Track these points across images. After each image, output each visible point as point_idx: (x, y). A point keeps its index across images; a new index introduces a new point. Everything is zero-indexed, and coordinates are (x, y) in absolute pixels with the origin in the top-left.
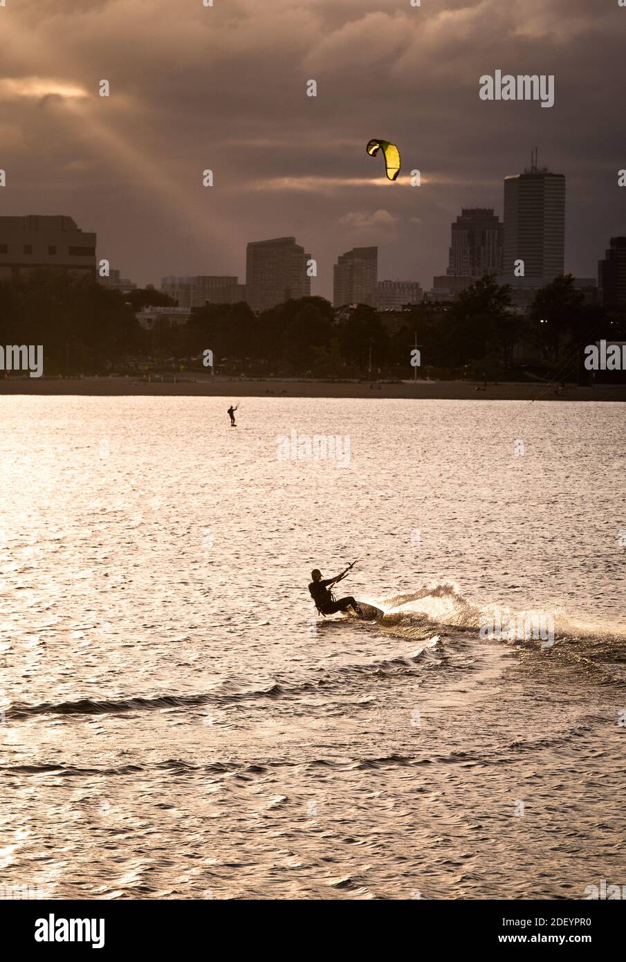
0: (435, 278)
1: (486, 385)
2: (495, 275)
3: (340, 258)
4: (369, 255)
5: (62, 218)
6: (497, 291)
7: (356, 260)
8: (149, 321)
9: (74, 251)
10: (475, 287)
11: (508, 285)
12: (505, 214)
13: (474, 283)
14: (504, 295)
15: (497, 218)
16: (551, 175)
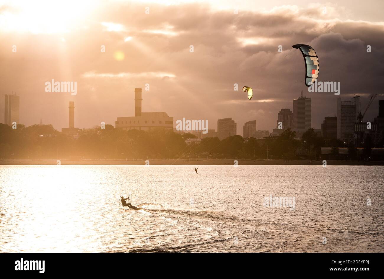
0: (273, 129)
1: (288, 161)
2: (291, 128)
3: (245, 124)
4: (254, 122)
5: (163, 113)
6: (292, 133)
7: (250, 124)
8: (189, 143)
9: (166, 122)
10: (285, 132)
11: (295, 131)
12: (294, 110)
13: (285, 131)
14: (293, 134)
15: (291, 111)
16: (307, 99)
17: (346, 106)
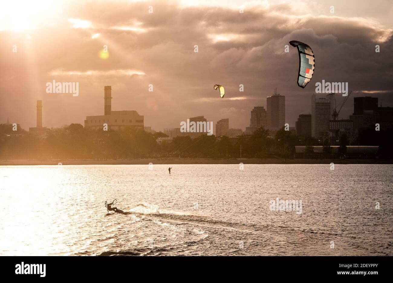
0: (246, 128)
1: (262, 160)
2: (264, 126)
3: (218, 122)
4: (226, 121)
5: (133, 111)
6: (265, 131)
7: (222, 123)
8: (160, 142)
9: (137, 121)
10: (258, 130)
11: (268, 129)
12: (267, 108)
13: (258, 129)
14: (267, 133)
15: (265, 109)
16: (281, 96)
17: (320, 103)
